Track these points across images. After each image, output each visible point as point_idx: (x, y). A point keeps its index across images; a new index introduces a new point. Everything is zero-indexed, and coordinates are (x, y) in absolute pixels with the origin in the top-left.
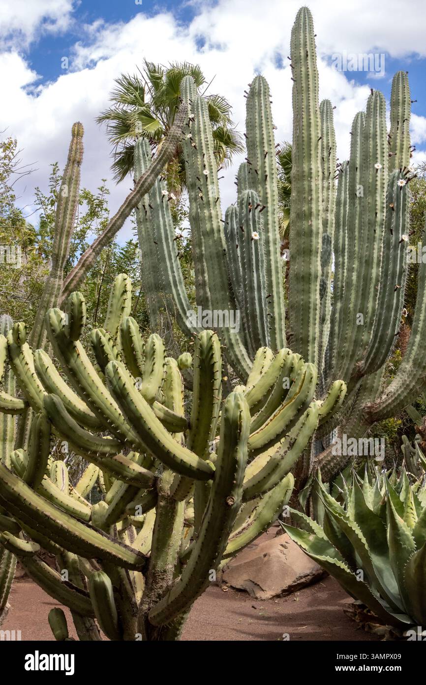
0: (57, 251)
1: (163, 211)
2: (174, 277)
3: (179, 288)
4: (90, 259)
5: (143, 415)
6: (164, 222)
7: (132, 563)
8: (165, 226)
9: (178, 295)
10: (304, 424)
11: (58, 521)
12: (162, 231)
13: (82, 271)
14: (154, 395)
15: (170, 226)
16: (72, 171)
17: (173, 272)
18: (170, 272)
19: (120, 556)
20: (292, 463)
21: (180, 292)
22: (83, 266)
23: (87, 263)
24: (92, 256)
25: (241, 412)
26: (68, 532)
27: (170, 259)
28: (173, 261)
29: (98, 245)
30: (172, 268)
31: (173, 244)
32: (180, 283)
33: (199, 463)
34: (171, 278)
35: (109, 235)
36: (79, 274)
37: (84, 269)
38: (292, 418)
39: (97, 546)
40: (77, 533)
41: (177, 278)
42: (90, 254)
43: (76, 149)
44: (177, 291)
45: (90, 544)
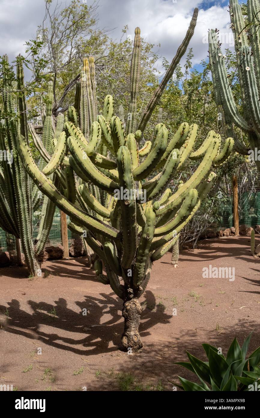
0: (131, 90)
1: (220, 64)
2: (228, 97)
3: (230, 102)
4: (159, 92)
5: (82, 162)
6: (221, 70)
7: (116, 237)
8: (221, 71)
9: (230, 105)
10: (169, 161)
11: (80, 217)
12: (220, 74)
13: (155, 99)
14: (91, 151)
15: (224, 71)
16: (136, 51)
17: (227, 94)
18: (225, 95)
19: (109, 234)
20: (164, 182)
21: (231, 104)
22: (156, 96)
23: (158, 94)
24: (160, 91)
25: (123, 156)
26: (85, 222)
27: (225, 88)
28: (227, 89)
29: (162, 85)
30: (226, 92)
31: (226, 80)
32: (231, 99)
33: (111, 184)
34: (226, 97)
35: (167, 79)
36: (154, 100)
37: (156, 97)
38: (154, 158)
39: (98, 228)
40: (88, 222)
41: (229, 97)
42: (159, 90)
43: (137, 40)
44: (230, 103)
45: (95, 227)
